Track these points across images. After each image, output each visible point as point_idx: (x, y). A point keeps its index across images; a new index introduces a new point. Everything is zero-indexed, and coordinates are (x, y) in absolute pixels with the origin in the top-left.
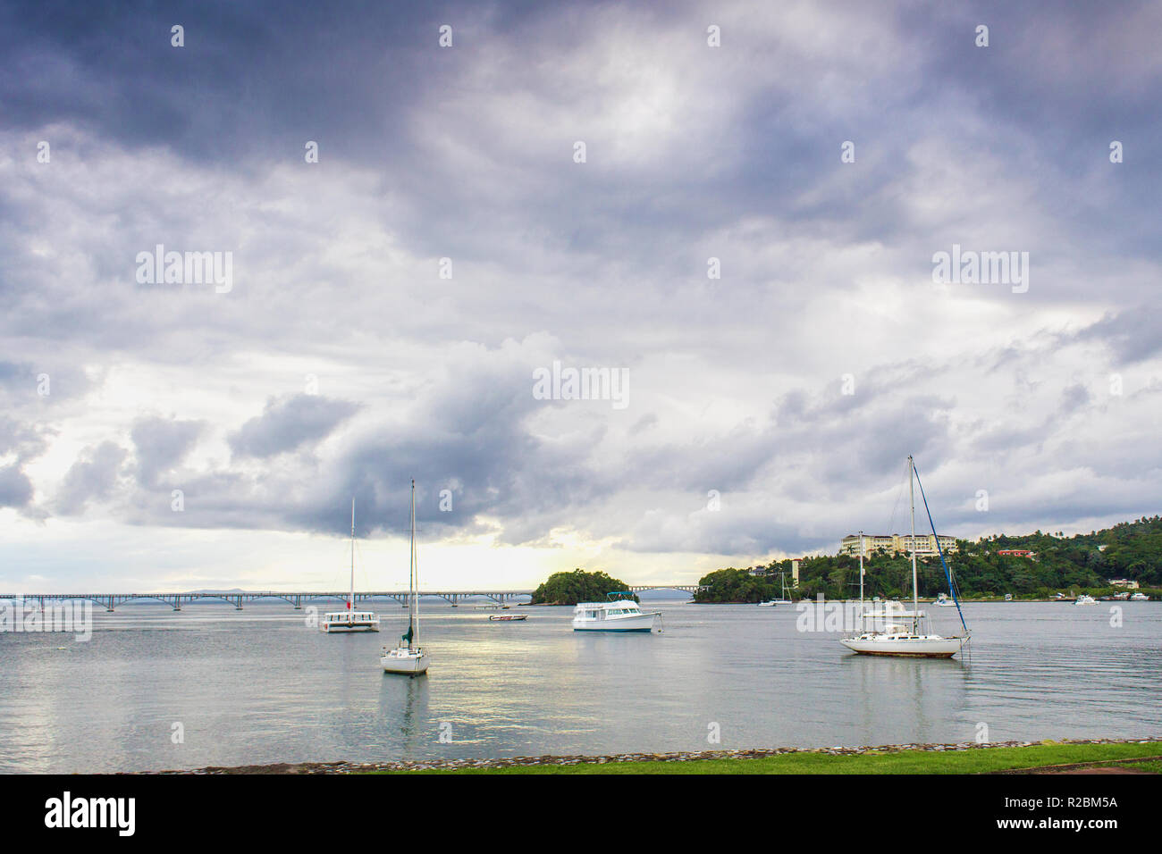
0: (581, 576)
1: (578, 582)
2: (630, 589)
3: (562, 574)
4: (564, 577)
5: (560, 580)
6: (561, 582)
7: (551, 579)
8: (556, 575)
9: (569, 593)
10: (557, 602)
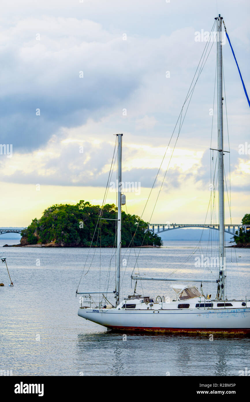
0: (86, 210)
1: (82, 218)
2: (151, 228)
3: (61, 208)
4: (63, 211)
5: (58, 214)
6: (59, 218)
7: (47, 212)
8: (53, 209)
9: (69, 231)
10: (53, 243)
